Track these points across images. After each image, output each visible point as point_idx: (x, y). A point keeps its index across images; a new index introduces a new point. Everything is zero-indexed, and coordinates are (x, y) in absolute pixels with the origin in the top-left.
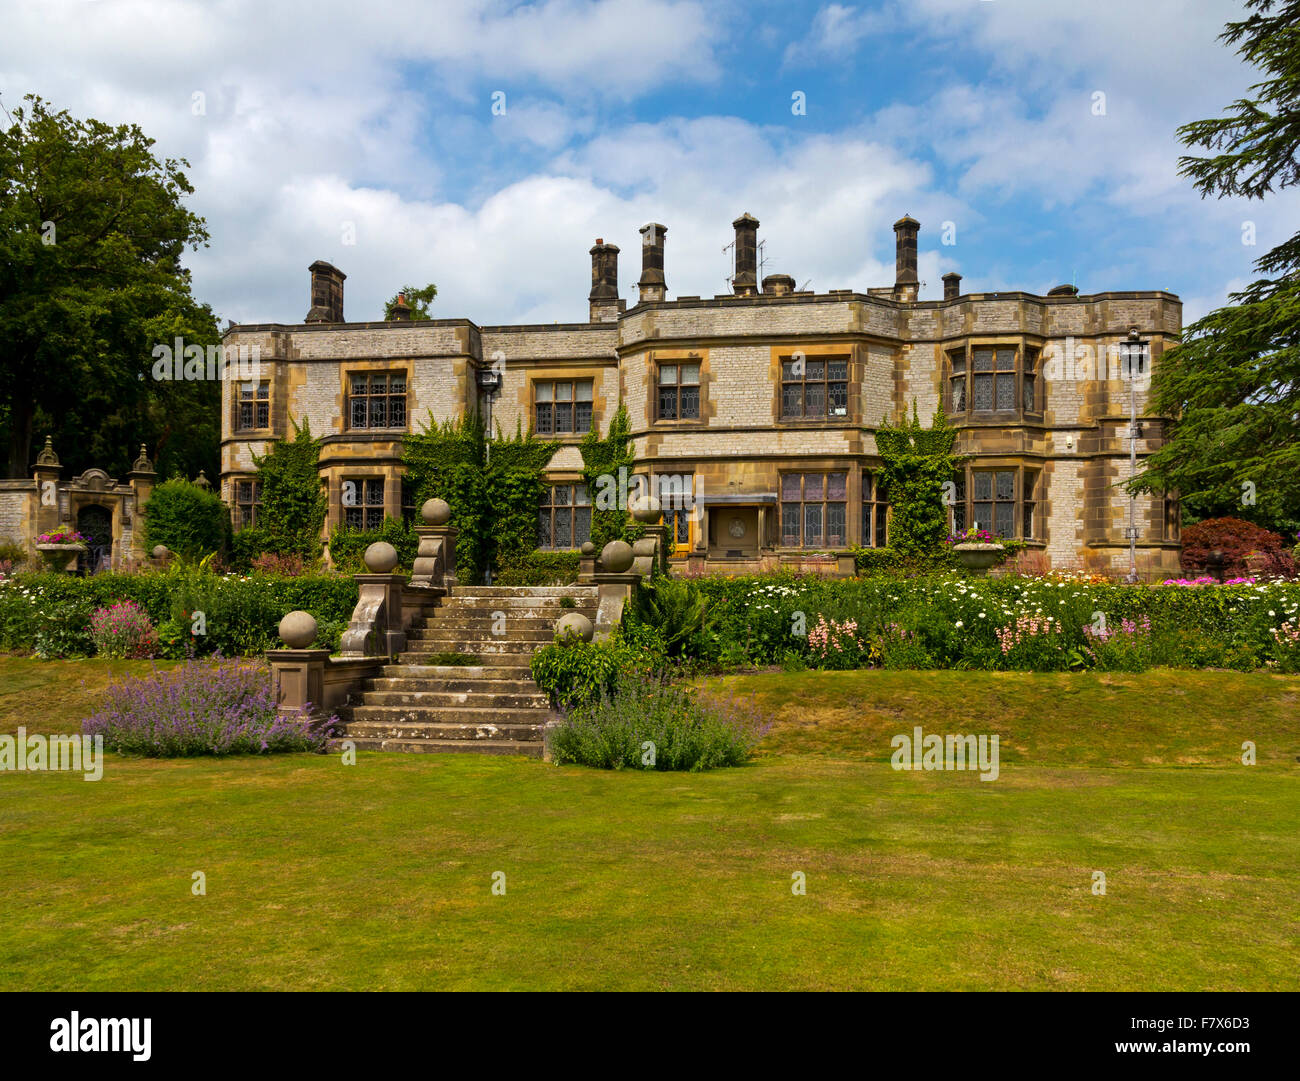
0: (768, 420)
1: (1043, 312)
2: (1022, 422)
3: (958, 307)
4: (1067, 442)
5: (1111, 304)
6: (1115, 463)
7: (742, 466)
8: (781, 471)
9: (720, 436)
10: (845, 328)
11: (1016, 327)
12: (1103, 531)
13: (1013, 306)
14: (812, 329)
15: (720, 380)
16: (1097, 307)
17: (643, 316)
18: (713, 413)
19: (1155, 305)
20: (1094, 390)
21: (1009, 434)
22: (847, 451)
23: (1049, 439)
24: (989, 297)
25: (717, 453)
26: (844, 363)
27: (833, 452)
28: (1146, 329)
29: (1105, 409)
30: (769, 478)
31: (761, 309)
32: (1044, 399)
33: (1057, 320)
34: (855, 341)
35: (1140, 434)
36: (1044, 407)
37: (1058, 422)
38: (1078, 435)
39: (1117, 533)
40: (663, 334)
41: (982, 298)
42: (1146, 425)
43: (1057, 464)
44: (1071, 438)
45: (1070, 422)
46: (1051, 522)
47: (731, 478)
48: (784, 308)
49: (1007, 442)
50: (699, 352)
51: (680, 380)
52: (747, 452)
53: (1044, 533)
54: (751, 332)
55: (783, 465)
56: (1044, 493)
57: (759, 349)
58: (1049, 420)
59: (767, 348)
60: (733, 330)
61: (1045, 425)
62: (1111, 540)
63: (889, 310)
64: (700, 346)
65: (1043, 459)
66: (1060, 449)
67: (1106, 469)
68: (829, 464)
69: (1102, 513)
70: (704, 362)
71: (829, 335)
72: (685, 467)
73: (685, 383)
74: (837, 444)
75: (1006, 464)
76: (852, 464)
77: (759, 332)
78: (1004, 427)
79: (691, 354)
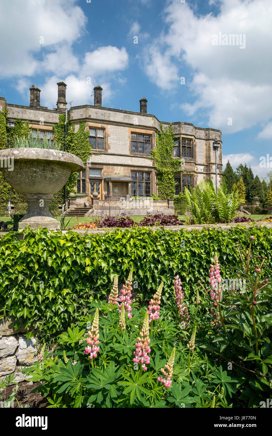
0: (128, 153)
1: (196, 131)
2: (194, 161)
4: (201, 169)
5: (210, 131)
6: (212, 175)
7: (119, 167)
8: (132, 171)
9: (112, 156)
10: (151, 125)
11: (193, 134)
13: (191, 127)
15: (112, 137)
16: (207, 132)
18: (109, 148)
19: (219, 133)
20: (206, 155)
21: (191, 165)
22: (152, 166)
23: (198, 167)
24: (186, 124)
25: (111, 162)
26: (150, 137)
27: (148, 165)
28: (218, 140)
30: (128, 173)
31: (125, 114)
32: (196, 156)
34: (153, 130)
35: (218, 168)
36: (196, 158)
40: (92, 117)
41: (184, 124)
42: (219, 166)
43: (199, 174)
45: (201, 163)
47: (116, 172)
49: (190, 167)
50: (105, 126)
51: (96, 135)
52: (121, 163)
54: (122, 122)
55: (133, 168)
58: (197, 162)
59: (127, 128)
60: (116, 120)
64: (105, 124)
65: (196, 173)
66: (200, 171)
68: (146, 169)
70: (106, 130)
71: (147, 127)
72: (100, 167)
73: (98, 136)
74: (149, 163)
75: (191, 174)
76: (153, 170)
77: (125, 122)
78: (190, 163)
79: (102, 126)
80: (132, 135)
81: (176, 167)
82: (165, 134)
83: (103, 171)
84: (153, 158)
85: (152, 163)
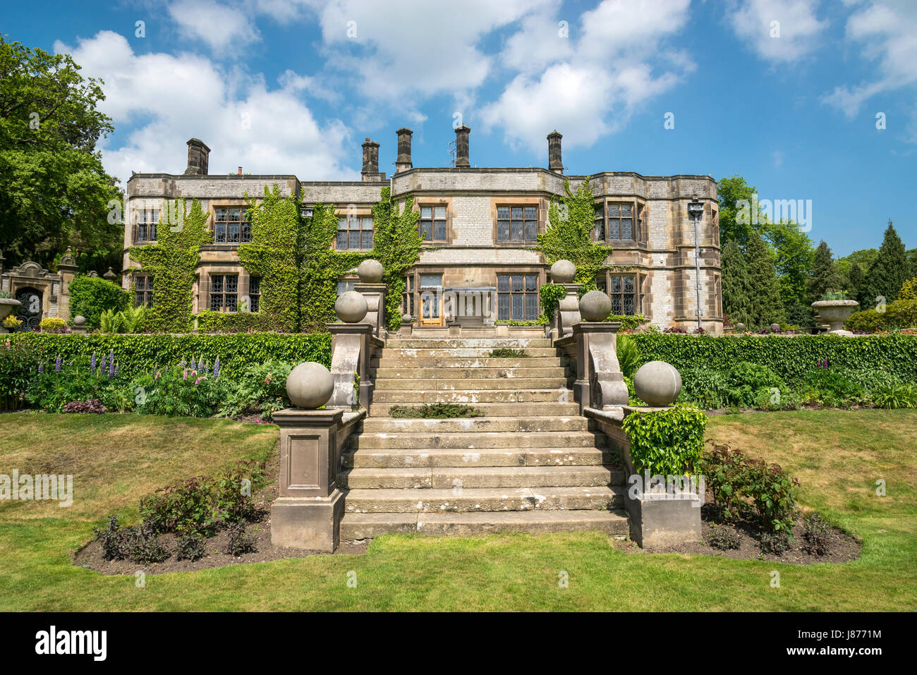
0: (490, 243)
1: (645, 184)
2: (638, 247)
3: (598, 180)
4: (661, 259)
5: (682, 182)
6: (688, 272)
7: (473, 269)
8: (498, 274)
9: (460, 251)
10: (536, 188)
11: (631, 192)
12: (683, 312)
13: (630, 179)
14: (515, 188)
15: (459, 216)
16: (674, 183)
17: (411, 176)
18: (455, 237)
19: (705, 183)
20: (674, 230)
21: (631, 254)
22: (538, 262)
23: (650, 258)
24: (616, 174)
25: (458, 262)
26: (534, 209)
27: (529, 262)
28: (701, 197)
29: (681, 241)
30: (491, 278)
31: (484, 175)
32: (647, 234)
33: (652, 190)
34: (541, 196)
35: (701, 255)
36: (647, 239)
37: (655, 248)
38: (666, 256)
39: (690, 312)
40: (423, 188)
41: (612, 174)
42: (704, 251)
43: (655, 272)
44: (663, 257)
45: (661, 248)
46: (653, 306)
47: (467, 277)
48: (498, 175)
49: (629, 258)
50: (446, 199)
51: (433, 216)
52: (476, 262)
53: (649, 313)
54: (478, 188)
55: (499, 270)
56: (648, 289)
57: (483, 198)
58: (650, 247)
59: (489, 199)
60: (467, 187)
61: (648, 249)
62: (688, 317)
63: (558, 179)
64: (447, 196)
65: (648, 269)
66: (656, 264)
67: (683, 275)
68: (527, 270)
69: (682, 301)
70: (449, 206)
71: (526, 192)
72: (438, 270)
73: (437, 218)
74: (533, 257)
75: (630, 271)
76: (541, 270)
77: (484, 188)
78: (628, 250)
79: (441, 200)
80: (500, 209)
81: (596, 260)
82: (574, 200)
83: (443, 276)
84: (540, 247)
85: (538, 256)
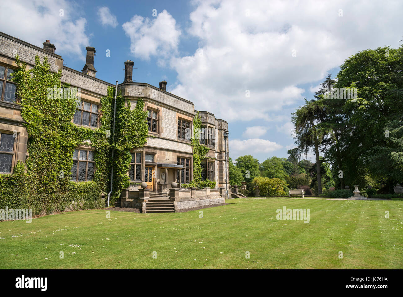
0: (175, 138)
3: (204, 114)
5: (220, 122)
7: (169, 153)
8: (177, 157)
9: (164, 141)
12: (222, 180)
18: (163, 132)
21: (213, 152)
22: (191, 152)
24: (210, 114)
25: (163, 147)
27: (188, 152)
29: (221, 148)
30: (175, 159)
34: (193, 117)
35: (227, 155)
37: (216, 150)
38: (218, 154)
40: (151, 97)
47: (167, 157)
50: (160, 108)
51: (152, 116)
52: (170, 148)
55: (178, 154)
59: (175, 113)
62: (224, 182)
64: (160, 106)
67: (222, 164)
68: (187, 156)
69: (222, 175)
70: (160, 112)
72: (154, 151)
74: (190, 149)
75: (213, 160)
76: (192, 156)
79: (157, 108)
80: (179, 120)
81: (203, 153)
83: (156, 156)
84: (192, 144)
